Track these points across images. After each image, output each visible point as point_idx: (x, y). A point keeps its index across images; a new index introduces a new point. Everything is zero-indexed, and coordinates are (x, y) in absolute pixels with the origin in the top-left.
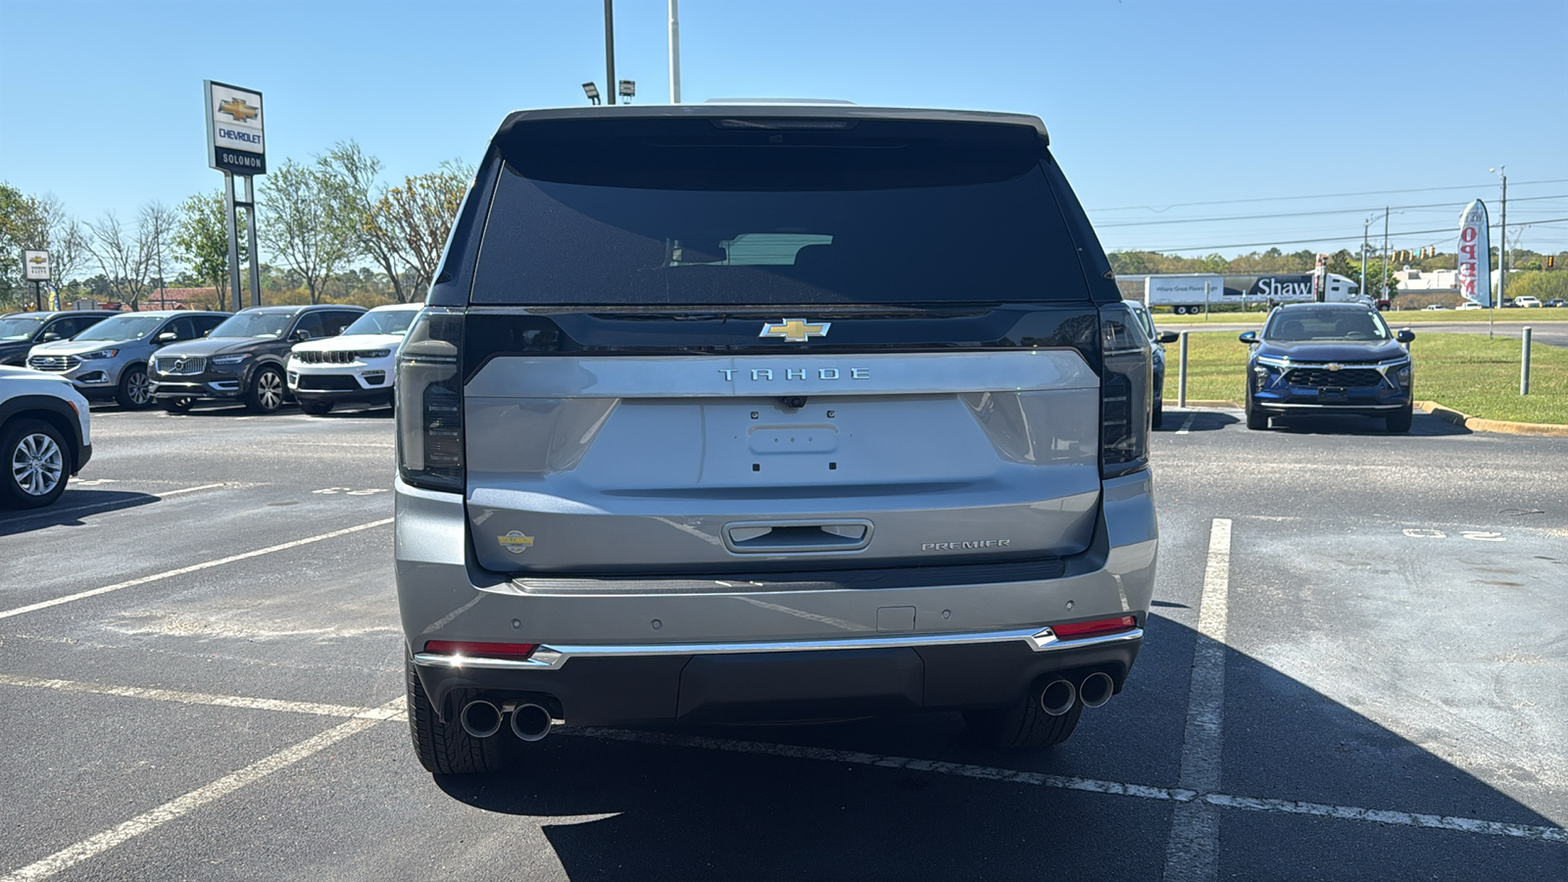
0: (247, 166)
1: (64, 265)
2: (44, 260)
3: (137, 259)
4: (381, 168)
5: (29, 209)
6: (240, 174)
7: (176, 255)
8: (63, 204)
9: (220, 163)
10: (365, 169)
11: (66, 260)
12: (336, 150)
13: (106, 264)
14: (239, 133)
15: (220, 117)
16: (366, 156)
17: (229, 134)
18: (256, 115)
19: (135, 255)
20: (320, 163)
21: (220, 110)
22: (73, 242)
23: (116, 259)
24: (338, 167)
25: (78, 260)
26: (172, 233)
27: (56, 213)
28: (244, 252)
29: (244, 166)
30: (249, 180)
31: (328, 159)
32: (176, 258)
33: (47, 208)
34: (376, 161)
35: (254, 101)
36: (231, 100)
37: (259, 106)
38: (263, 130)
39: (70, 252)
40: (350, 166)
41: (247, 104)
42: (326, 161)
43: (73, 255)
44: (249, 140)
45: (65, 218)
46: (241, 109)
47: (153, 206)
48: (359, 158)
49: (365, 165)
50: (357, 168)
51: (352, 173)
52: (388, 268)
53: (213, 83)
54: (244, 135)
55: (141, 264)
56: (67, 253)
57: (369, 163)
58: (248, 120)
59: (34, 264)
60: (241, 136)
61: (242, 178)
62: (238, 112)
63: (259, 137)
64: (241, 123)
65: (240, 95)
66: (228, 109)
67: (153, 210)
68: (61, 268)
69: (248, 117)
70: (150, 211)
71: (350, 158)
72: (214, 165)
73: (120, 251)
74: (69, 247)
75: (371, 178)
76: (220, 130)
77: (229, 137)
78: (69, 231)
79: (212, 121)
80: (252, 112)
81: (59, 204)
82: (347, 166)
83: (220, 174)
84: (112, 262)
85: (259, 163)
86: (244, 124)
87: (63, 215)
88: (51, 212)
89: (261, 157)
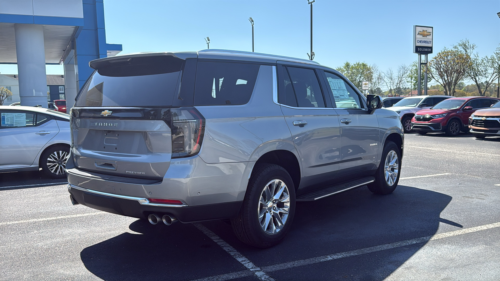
0: (426, 51)
1: (377, 85)
2: (367, 84)
3: (397, 82)
4: (476, 47)
5: (369, 69)
6: (423, 54)
7: (407, 80)
8: (378, 67)
9: (417, 51)
10: (470, 48)
11: (377, 83)
12: (460, 43)
13: (388, 84)
14: (424, 41)
15: (418, 36)
16: (471, 43)
17: (420, 42)
18: (430, 35)
19: (396, 81)
20: (454, 48)
21: (418, 34)
22: (380, 78)
23: (391, 82)
24: (461, 49)
25: (380, 83)
26: (408, 74)
27: (376, 70)
28: (429, 79)
29: (425, 51)
30: (426, 56)
31: (457, 46)
32: (408, 81)
33: (373, 68)
34: (474, 45)
35: (430, 30)
36: (422, 31)
37: (432, 32)
38: (432, 39)
39: (378, 81)
40: (464, 48)
41: (428, 31)
42: (456, 47)
43: (379, 82)
44: (427, 43)
45: (378, 71)
46: (425, 33)
47: (403, 66)
48: (468, 45)
49: (470, 47)
50: (467, 48)
51: (465, 50)
52: (476, 81)
53: (416, 26)
54: (425, 41)
55: (398, 83)
56: (377, 81)
57: (472, 46)
58: (427, 36)
59: (364, 85)
60: (425, 42)
61: (424, 55)
62: (424, 34)
63: (431, 41)
64: (425, 38)
65: (425, 29)
66: (421, 34)
67: (402, 67)
68: (376, 86)
69: (427, 35)
70: (401, 67)
71: (465, 45)
72: (415, 51)
73: (392, 80)
74: (378, 80)
75: (472, 51)
76: (418, 41)
77: (421, 42)
78: (379, 75)
79: (415, 38)
80: (429, 34)
81: (377, 67)
82: (463, 48)
83: (417, 55)
84: (390, 83)
85: (430, 50)
86: (426, 38)
87: (377, 70)
88: (374, 70)
89: (431, 48)
